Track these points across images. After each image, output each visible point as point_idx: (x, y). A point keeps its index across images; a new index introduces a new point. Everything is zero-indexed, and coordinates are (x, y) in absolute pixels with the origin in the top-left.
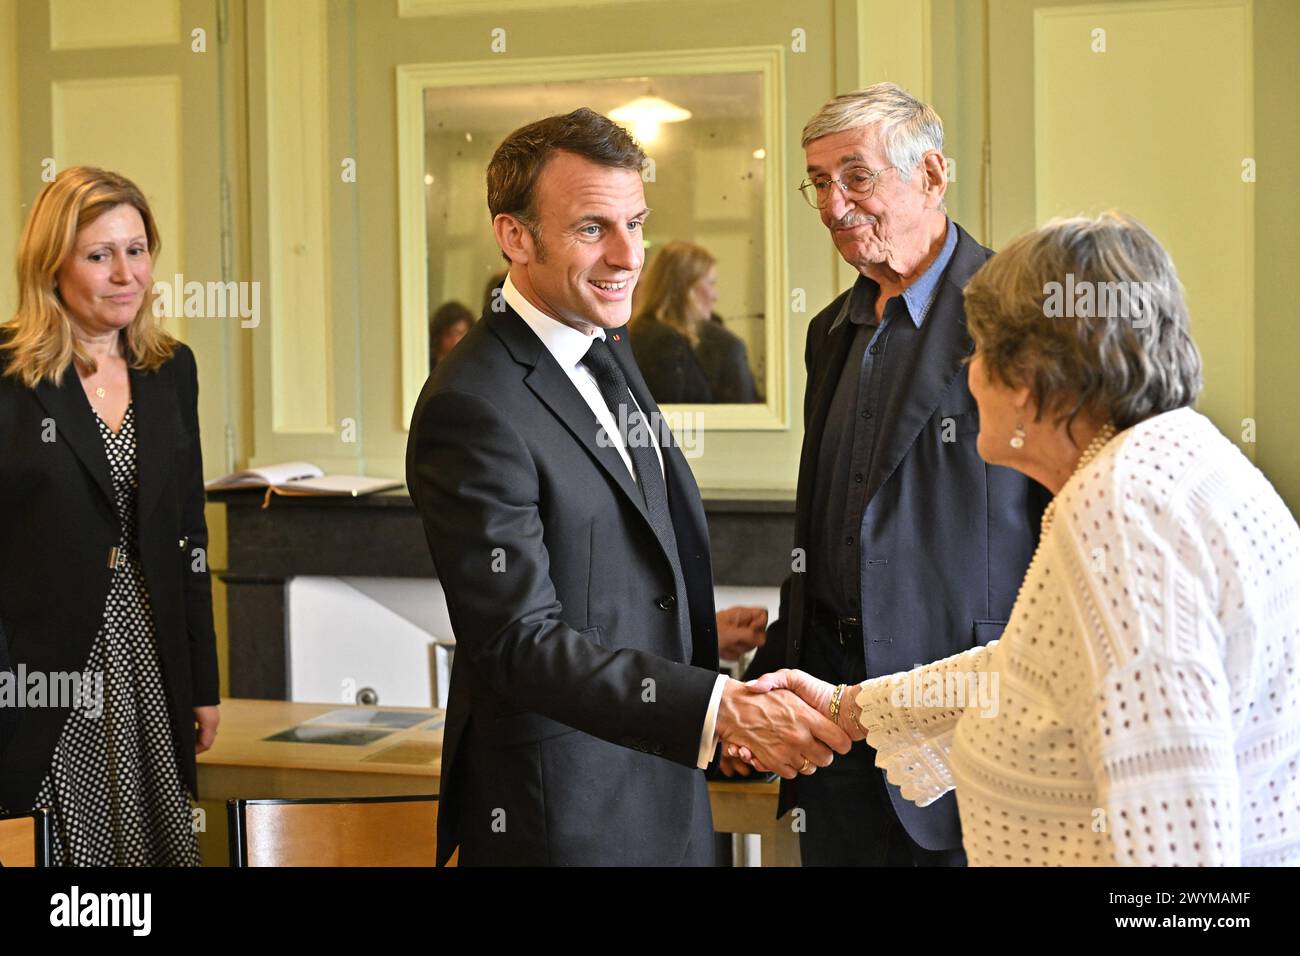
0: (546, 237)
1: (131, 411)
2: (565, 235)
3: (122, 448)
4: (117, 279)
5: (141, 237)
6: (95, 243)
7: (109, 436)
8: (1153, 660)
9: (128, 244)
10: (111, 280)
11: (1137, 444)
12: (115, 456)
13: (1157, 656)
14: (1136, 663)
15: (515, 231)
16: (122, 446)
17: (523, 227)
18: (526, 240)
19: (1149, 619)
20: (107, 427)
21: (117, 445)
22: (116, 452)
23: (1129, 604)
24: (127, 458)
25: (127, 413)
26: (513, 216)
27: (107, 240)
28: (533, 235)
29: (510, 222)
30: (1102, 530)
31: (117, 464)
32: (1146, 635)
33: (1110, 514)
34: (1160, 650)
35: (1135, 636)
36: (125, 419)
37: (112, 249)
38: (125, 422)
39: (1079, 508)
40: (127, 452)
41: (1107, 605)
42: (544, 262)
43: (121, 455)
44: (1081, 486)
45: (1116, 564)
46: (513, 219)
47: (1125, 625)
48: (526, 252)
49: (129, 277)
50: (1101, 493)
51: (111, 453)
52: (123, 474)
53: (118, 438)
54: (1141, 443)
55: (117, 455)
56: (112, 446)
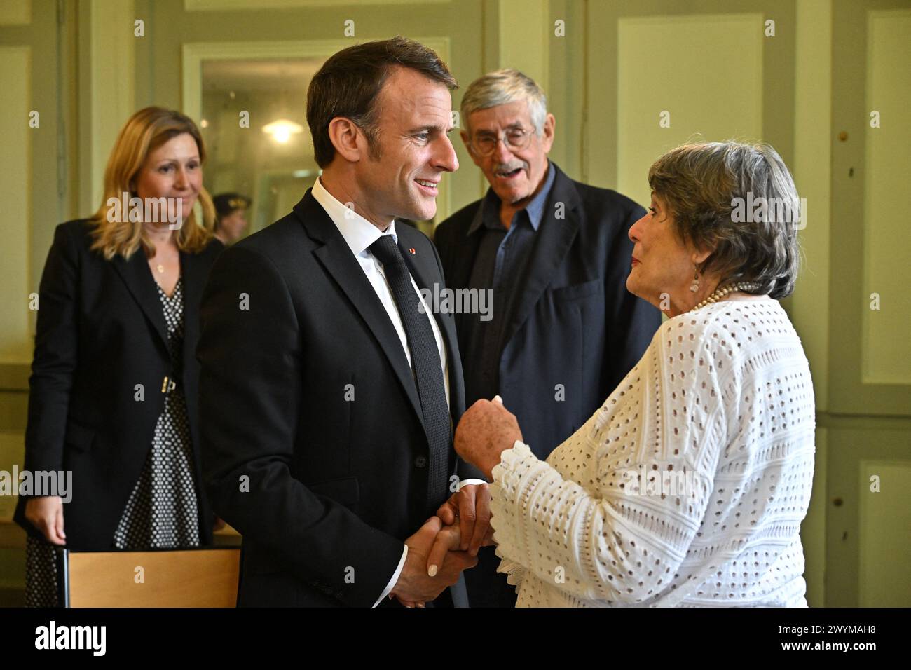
0: (383, 138)
1: (180, 283)
2: (403, 138)
3: (174, 308)
4: (179, 186)
5: (195, 157)
6: (164, 160)
7: (165, 299)
8: (684, 463)
9: (187, 161)
10: (174, 187)
11: (728, 314)
12: (168, 314)
13: (688, 462)
14: (673, 458)
15: (349, 132)
16: (174, 307)
17: (358, 130)
18: (361, 141)
19: (692, 435)
20: (163, 293)
21: (170, 306)
22: (169, 310)
23: (684, 418)
24: (177, 315)
25: (177, 284)
26: (350, 119)
27: (172, 157)
28: (369, 138)
29: (347, 125)
30: (684, 362)
31: (170, 319)
32: (687, 446)
33: (692, 354)
34: (692, 460)
35: (680, 442)
36: (175, 288)
37: (175, 165)
38: (176, 290)
39: (674, 340)
40: (177, 311)
41: (669, 412)
42: (378, 159)
43: (173, 313)
44: (681, 325)
45: (684, 388)
46: (350, 122)
47: (676, 431)
48: (360, 152)
49: (187, 185)
50: (692, 336)
51: (166, 311)
52: (174, 327)
53: (171, 301)
54: (731, 314)
55: (171, 313)
56: (167, 307)
